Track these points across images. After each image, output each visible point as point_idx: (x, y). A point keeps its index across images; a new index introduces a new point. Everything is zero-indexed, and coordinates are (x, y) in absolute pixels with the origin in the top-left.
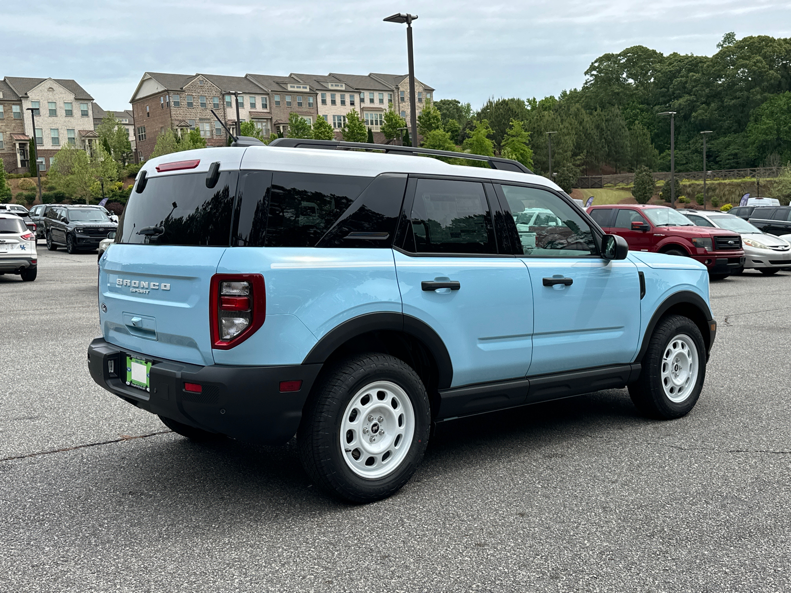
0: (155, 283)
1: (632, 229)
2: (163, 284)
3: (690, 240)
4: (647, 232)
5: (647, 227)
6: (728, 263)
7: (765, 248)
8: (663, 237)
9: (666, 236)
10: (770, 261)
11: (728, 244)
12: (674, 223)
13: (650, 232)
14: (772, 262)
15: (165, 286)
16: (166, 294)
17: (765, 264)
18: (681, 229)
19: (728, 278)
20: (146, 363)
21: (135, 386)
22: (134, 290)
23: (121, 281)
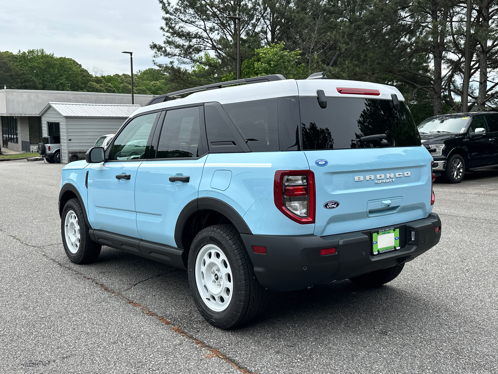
0: (399, 173)
2: (405, 173)
15: (408, 173)
16: (407, 179)
20: (394, 230)
21: (384, 252)
22: (380, 181)
23: (362, 178)
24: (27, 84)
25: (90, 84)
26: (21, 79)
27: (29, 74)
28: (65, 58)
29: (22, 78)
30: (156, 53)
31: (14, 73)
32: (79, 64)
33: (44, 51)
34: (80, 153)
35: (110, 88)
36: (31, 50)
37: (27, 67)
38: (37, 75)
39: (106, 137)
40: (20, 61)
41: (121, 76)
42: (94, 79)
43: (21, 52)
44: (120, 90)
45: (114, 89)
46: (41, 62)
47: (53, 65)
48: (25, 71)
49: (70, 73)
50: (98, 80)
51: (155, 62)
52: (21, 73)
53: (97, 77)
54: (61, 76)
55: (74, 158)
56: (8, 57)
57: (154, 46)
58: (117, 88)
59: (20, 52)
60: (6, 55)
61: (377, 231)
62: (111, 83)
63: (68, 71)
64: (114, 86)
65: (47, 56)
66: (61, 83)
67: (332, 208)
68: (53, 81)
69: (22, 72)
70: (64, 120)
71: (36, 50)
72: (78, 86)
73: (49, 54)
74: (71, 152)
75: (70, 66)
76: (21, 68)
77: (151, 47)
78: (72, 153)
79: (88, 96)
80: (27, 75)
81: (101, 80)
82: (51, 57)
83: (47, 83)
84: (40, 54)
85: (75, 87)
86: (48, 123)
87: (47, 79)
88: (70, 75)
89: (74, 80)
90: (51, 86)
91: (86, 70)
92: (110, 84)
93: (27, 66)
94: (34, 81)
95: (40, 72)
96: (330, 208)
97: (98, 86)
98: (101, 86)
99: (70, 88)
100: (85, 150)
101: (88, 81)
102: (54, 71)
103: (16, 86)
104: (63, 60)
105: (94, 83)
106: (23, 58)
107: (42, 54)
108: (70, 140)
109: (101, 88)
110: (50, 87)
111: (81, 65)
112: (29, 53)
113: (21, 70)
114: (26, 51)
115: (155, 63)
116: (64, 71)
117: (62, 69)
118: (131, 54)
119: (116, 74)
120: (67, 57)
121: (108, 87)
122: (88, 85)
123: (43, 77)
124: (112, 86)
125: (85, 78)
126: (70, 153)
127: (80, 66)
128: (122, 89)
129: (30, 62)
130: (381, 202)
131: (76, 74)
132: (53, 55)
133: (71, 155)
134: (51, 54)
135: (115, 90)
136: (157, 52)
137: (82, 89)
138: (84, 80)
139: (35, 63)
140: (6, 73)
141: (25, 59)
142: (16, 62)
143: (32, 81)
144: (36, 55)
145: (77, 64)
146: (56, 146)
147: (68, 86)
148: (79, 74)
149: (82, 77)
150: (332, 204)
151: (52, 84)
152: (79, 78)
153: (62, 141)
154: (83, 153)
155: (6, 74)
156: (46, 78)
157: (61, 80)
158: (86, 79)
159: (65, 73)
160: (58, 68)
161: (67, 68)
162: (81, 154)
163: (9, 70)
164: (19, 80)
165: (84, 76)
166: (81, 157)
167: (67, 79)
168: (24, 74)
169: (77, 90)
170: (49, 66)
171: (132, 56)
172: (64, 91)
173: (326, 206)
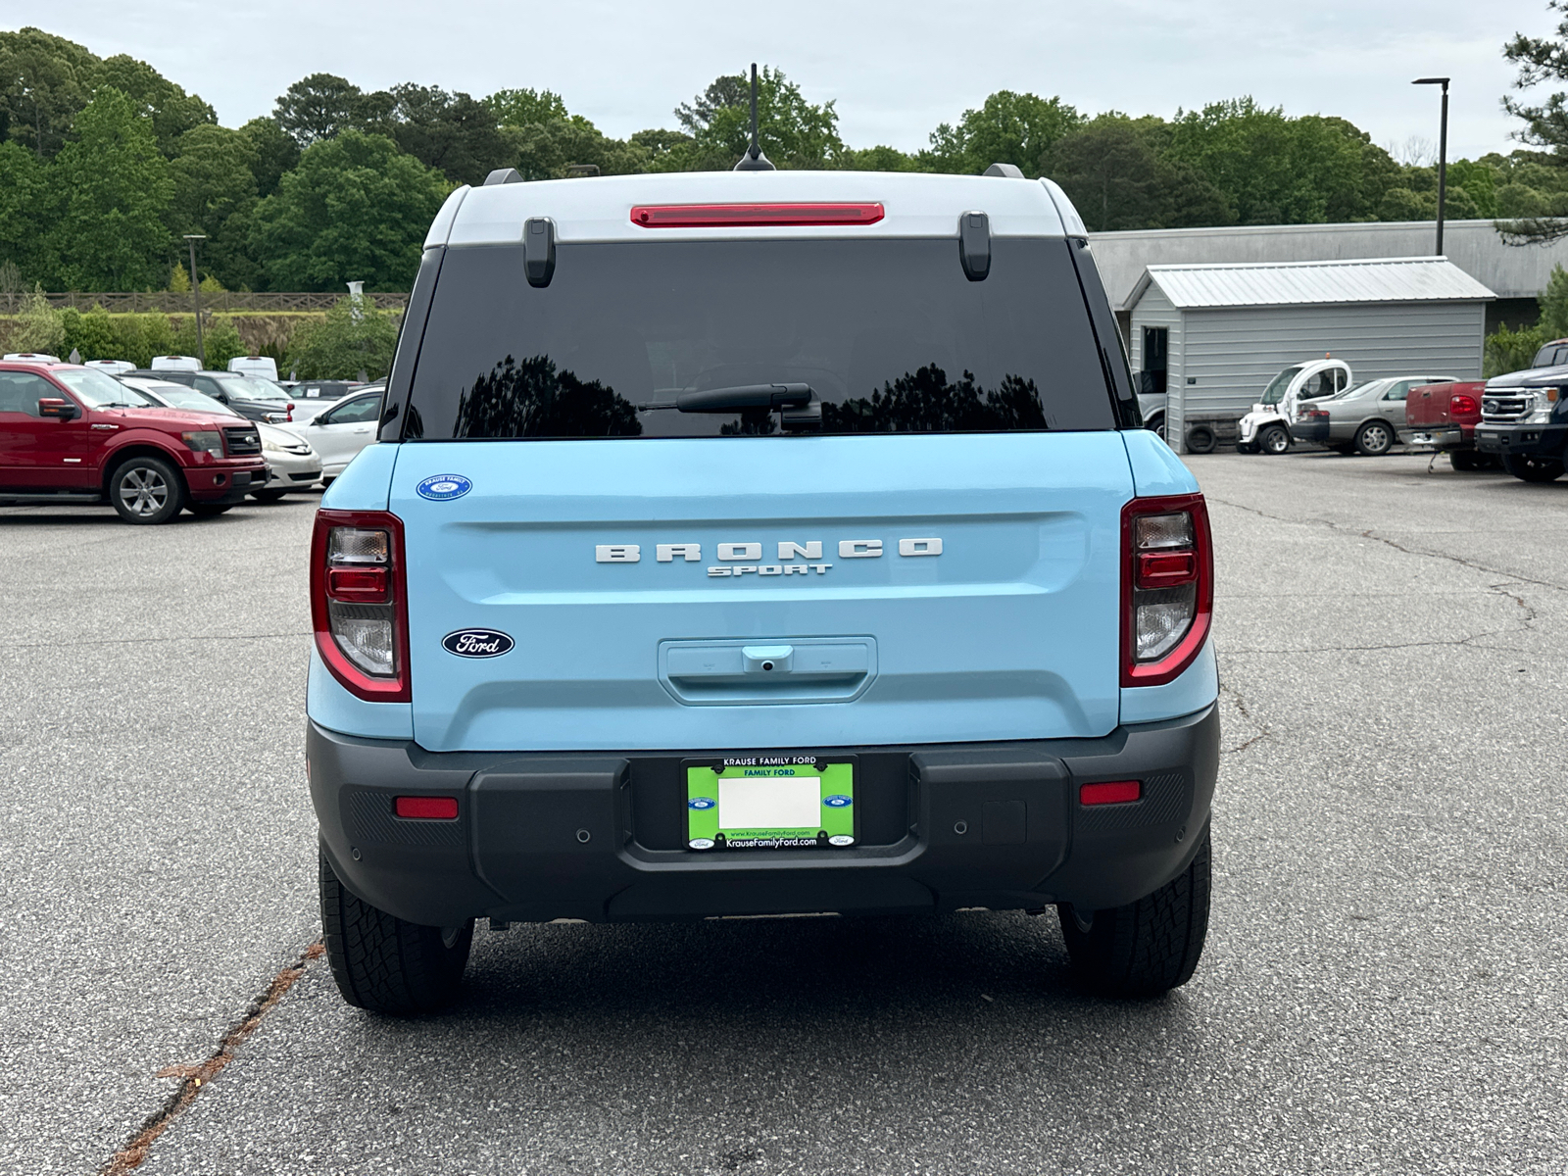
0: (861, 541)
1: (43, 414)
2: (905, 542)
3: (178, 436)
4: (72, 421)
5: (72, 409)
6: (253, 480)
7: (276, 450)
8: (115, 432)
9: (122, 429)
10: (290, 475)
11: (246, 442)
12: (125, 402)
13: (83, 420)
14: (294, 477)
15: (919, 544)
17: (283, 481)
18: (139, 413)
19: (232, 511)
20: (822, 768)
21: (751, 844)
22: (738, 570)
23: (632, 551)
24: (1194, 210)
25: (1391, 195)
26: (1177, 196)
27: (1202, 179)
28: (1316, 118)
29: (1181, 195)
30: (1527, 71)
31: (1159, 180)
32: (1363, 132)
33: (1253, 103)
34: (1219, 421)
35: (1457, 203)
36: (1214, 104)
37: (1198, 159)
38: (1225, 183)
39: (1300, 369)
40: (1180, 142)
41: (1505, 159)
42: (1408, 175)
43: (1186, 114)
44: (1493, 206)
45: (1472, 203)
46: (1243, 138)
47: (1277, 145)
48: (1191, 172)
49: (1329, 164)
50: (1419, 180)
51: (1511, 103)
52: (1180, 178)
53: (1419, 169)
54: (1299, 176)
55: (1200, 436)
56: (1148, 132)
57: (1521, 48)
58: (1483, 199)
59: (1181, 112)
60: (1144, 127)
61: (716, 760)
62: (1465, 187)
63: (1323, 160)
64: (1472, 195)
65: (1261, 117)
66: (1298, 201)
67: (476, 653)
68: (1273, 196)
69: (1182, 173)
70: (1178, 319)
71: (1231, 101)
72: (1351, 205)
73: (1266, 112)
74: (1192, 419)
75: (1332, 141)
76: (1182, 164)
77: (1509, 54)
78: (1194, 422)
79: (1316, 235)
80: (1196, 184)
81: (1430, 177)
82: (1274, 120)
83: (1253, 202)
84: (1240, 112)
85: (1341, 210)
86: (1146, 329)
87: (1254, 191)
88: (1328, 170)
89: (1341, 185)
90: (1266, 209)
91: (1382, 151)
92: (1458, 189)
93: (1200, 155)
94: (1215, 201)
95: (1235, 170)
96: (467, 652)
97: (1416, 199)
98: (1427, 199)
99: (1325, 214)
100: (1234, 412)
101: (1387, 184)
102: (1279, 163)
103: (1160, 219)
104: (1311, 124)
105: (1406, 192)
106: (1191, 133)
107: (1247, 112)
108: (1192, 381)
109: (1426, 204)
110: (1262, 214)
111: (1367, 134)
112: (1206, 114)
113: (1179, 168)
114: (1199, 111)
115: (1509, 108)
116: (1312, 161)
117: (1304, 156)
118: (1445, 83)
119: (1490, 155)
120: (1324, 116)
121: (1453, 199)
122: (1385, 198)
123: (1245, 185)
124: (1465, 195)
125: (1377, 178)
126: (1187, 422)
127: (1367, 137)
128: (1501, 204)
129: (1209, 142)
130: (739, 649)
131: (1349, 167)
132: (1280, 111)
133: (1190, 427)
134: (1275, 111)
135: (1476, 207)
136: (1533, 67)
137: (1363, 214)
138: (1372, 183)
139: (1223, 143)
140: (1138, 181)
141: (1193, 135)
142: (1169, 145)
143: (1210, 198)
144: (1230, 120)
145: (1357, 133)
146: (1156, 401)
147: (1320, 206)
148: (1356, 165)
149: (1367, 175)
150: (478, 641)
151: (1268, 205)
152: (1358, 179)
153: (1171, 384)
154: (1228, 421)
155: (1136, 185)
156: (1254, 186)
157: (1300, 190)
158: (1381, 180)
159: (1313, 165)
160: (1294, 153)
161: (1322, 148)
162: (1224, 426)
163: (1145, 172)
164: (1172, 200)
165: (1374, 172)
166: (1220, 435)
167: (1318, 184)
168: (1186, 180)
169: (1347, 219)
170: (1268, 148)
171: (1448, 92)
172: (1305, 223)
173: (452, 643)
